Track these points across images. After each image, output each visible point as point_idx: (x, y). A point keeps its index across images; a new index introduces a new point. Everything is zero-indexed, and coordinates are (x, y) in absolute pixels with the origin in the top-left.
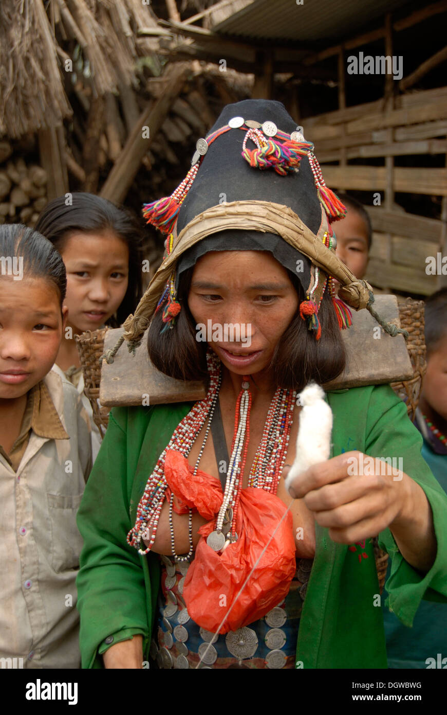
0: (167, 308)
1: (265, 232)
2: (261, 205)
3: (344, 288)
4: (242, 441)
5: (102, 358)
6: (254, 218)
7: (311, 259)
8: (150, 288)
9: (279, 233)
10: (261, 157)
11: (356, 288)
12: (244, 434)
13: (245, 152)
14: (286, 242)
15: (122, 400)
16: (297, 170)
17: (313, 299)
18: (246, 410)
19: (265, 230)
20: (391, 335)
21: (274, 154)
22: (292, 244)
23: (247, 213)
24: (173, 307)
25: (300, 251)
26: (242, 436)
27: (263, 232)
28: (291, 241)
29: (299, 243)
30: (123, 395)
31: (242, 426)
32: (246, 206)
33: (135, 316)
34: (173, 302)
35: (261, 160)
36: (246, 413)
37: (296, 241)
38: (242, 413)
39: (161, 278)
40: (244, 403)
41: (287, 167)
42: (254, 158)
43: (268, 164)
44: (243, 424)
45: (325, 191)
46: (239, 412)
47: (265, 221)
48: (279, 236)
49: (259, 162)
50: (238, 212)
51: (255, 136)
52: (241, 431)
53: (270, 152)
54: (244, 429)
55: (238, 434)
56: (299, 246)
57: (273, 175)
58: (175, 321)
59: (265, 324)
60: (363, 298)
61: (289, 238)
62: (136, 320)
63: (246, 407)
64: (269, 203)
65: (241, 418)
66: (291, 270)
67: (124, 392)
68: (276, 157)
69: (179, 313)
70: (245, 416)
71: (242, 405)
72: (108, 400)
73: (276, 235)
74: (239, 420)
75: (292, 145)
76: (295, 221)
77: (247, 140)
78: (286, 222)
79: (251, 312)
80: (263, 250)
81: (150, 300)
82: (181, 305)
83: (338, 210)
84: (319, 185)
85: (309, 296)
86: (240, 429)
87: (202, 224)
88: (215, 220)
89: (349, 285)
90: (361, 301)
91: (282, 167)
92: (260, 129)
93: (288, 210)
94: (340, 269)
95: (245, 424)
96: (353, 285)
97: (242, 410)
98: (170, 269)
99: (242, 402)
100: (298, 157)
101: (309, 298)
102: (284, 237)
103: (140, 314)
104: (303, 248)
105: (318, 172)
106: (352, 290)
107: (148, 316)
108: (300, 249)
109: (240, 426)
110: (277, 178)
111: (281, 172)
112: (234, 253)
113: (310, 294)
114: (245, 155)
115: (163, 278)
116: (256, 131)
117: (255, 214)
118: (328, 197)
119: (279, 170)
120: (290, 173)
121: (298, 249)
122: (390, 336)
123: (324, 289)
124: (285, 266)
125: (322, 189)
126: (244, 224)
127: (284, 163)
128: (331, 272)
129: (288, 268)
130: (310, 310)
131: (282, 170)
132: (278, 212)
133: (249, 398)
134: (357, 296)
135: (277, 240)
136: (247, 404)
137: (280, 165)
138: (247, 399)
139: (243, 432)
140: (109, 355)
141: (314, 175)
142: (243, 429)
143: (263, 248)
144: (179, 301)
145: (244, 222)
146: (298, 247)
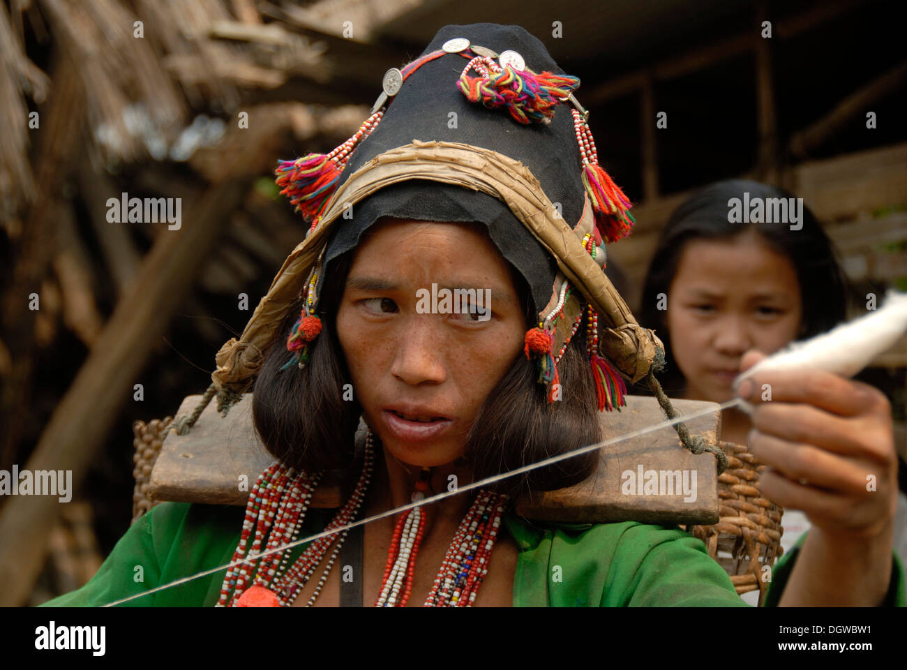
0: (297, 327)
1: (477, 189)
2: (478, 152)
3: (610, 330)
4: (394, 595)
5: (170, 428)
6: (462, 168)
7: (556, 256)
8: (275, 287)
9: (502, 196)
10: (488, 87)
11: (631, 332)
12: (400, 583)
13: (463, 81)
14: (513, 214)
15: (189, 487)
16: (547, 121)
17: (550, 329)
18: (411, 540)
19: (478, 187)
20: (693, 452)
21: (510, 86)
22: (523, 221)
23: (452, 159)
24: (307, 322)
25: (538, 238)
26: (397, 587)
27: (475, 191)
28: (523, 214)
29: (537, 223)
30: (193, 478)
31: (400, 567)
32: (452, 150)
33: (241, 341)
34: (309, 315)
35: (486, 90)
36: (410, 545)
37: (532, 217)
38: (402, 546)
39: (294, 268)
40: (410, 529)
41: (531, 110)
42: (476, 89)
43: (498, 99)
44: (402, 563)
45: (594, 171)
46: (399, 543)
47: (481, 176)
48: (502, 201)
49: (483, 95)
50: (438, 157)
51: (484, 67)
52: (397, 576)
53: (505, 80)
54: (402, 574)
55: (389, 582)
56: (536, 228)
57: (507, 121)
58: (307, 353)
59: (464, 364)
60: (643, 352)
61: (520, 210)
62: (240, 350)
63: (412, 535)
64: (492, 152)
65: (400, 555)
66: (517, 266)
67: (195, 474)
68: (515, 90)
69: (318, 337)
70: (408, 551)
71: (406, 531)
72: (164, 483)
73: (497, 199)
74: (396, 557)
75: (545, 80)
76: (533, 188)
77: (470, 70)
78: (516, 185)
79: (443, 337)
80: (472, 221)
81: (268, 313)
82: (322, 322)
83: (616, 204)
84: (587, 162)
85: (544, 322)
86: (394, 572)
87: (375, 172)
88: (397, 167)
89: (621, 328)
90: (640, 356)
91: (522, 108)
92: (496, 60)
93: (524, 170)
94: (605, 290)
95: (405, 565)
96: (628, 328)
97: (403, 540)
98: (312, 252)
99: (407, 526)
100: (551, 98)
101: (543, 325)
102: (510, 205)
103: (250, 339)
104: (543, 232)
105: (588, 146)
106: (626, 335)
107: (261, 345)
108: (537, 234)
109: (396, 567)
110: (512, 126)
111: (519, 116)
112: (423, 226)
113: (545, 319)
114: (462, 84)
115: (297, 269)
116: (488, 59)
117: (464, 162)
118: (597, 180)
119: (516, 112)
120: (535, 125)
121: (533, 233)
122: (690, 453)
123: (575, 329)
124: (507, 258)
125: (591, 168)
126: (443, 173)
127: (525, 102)
128: (591, 294)
129: (512, 262)
130: (545, 343)
131: (521, 113)
132: (505, 168)
133: (421, 521)
134: (632, 346)
135: (499, 210)
136: (414, 530)
137: (519, 105)
138: (417, 522)
139: (399, 578)
140: (184, 421)
141: (580, 146)
142: (400, 573)
143: (472, 217)
144: (320, 316)
145: (445, 171)
146: (534, 230)
